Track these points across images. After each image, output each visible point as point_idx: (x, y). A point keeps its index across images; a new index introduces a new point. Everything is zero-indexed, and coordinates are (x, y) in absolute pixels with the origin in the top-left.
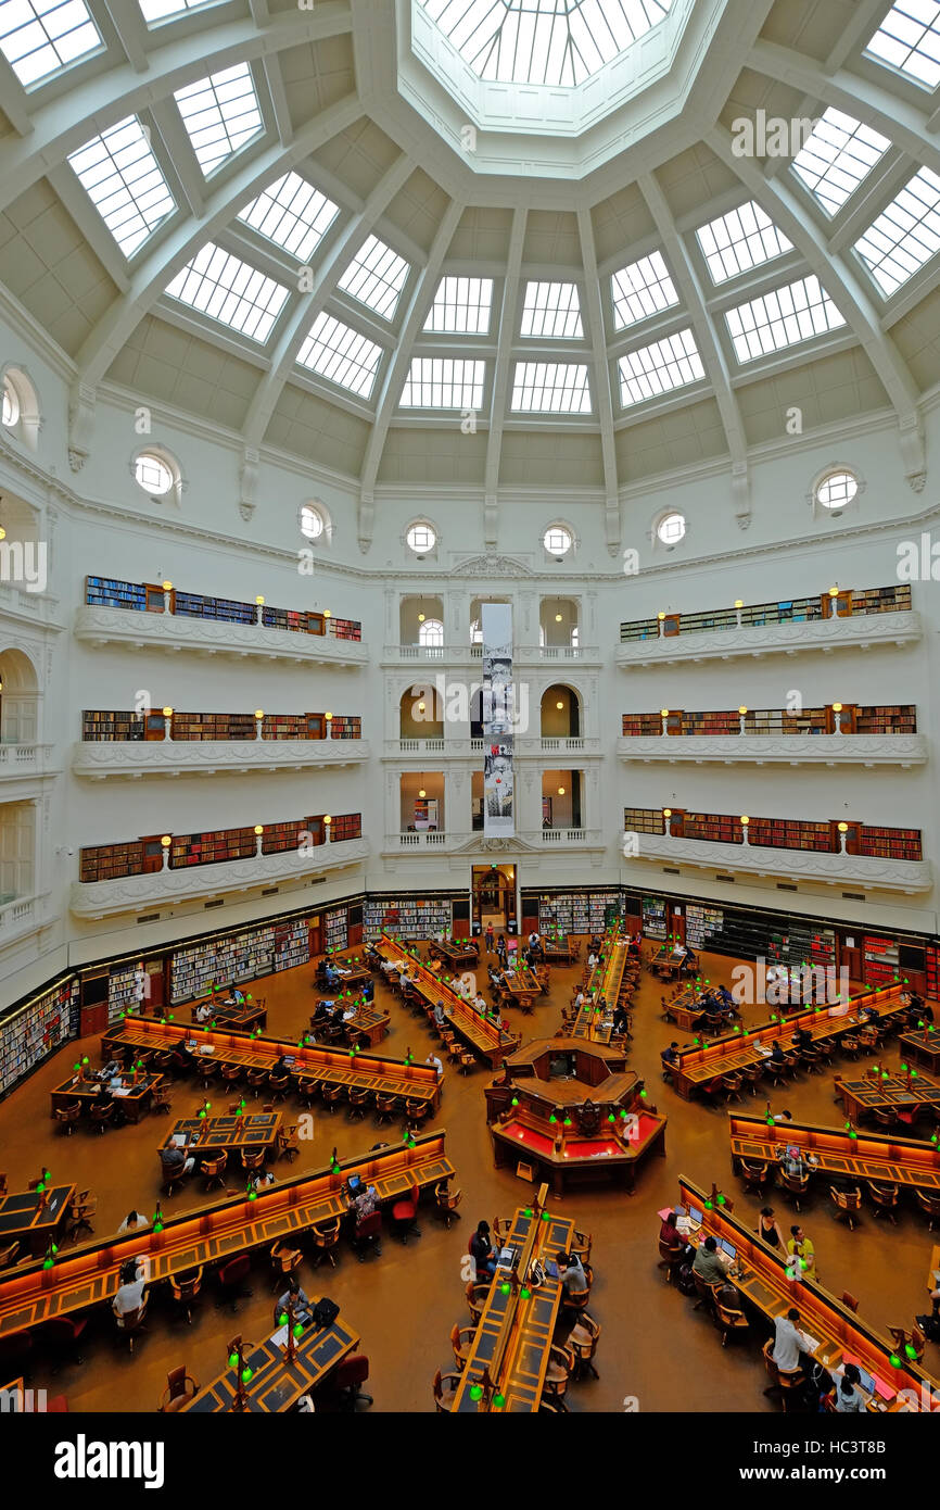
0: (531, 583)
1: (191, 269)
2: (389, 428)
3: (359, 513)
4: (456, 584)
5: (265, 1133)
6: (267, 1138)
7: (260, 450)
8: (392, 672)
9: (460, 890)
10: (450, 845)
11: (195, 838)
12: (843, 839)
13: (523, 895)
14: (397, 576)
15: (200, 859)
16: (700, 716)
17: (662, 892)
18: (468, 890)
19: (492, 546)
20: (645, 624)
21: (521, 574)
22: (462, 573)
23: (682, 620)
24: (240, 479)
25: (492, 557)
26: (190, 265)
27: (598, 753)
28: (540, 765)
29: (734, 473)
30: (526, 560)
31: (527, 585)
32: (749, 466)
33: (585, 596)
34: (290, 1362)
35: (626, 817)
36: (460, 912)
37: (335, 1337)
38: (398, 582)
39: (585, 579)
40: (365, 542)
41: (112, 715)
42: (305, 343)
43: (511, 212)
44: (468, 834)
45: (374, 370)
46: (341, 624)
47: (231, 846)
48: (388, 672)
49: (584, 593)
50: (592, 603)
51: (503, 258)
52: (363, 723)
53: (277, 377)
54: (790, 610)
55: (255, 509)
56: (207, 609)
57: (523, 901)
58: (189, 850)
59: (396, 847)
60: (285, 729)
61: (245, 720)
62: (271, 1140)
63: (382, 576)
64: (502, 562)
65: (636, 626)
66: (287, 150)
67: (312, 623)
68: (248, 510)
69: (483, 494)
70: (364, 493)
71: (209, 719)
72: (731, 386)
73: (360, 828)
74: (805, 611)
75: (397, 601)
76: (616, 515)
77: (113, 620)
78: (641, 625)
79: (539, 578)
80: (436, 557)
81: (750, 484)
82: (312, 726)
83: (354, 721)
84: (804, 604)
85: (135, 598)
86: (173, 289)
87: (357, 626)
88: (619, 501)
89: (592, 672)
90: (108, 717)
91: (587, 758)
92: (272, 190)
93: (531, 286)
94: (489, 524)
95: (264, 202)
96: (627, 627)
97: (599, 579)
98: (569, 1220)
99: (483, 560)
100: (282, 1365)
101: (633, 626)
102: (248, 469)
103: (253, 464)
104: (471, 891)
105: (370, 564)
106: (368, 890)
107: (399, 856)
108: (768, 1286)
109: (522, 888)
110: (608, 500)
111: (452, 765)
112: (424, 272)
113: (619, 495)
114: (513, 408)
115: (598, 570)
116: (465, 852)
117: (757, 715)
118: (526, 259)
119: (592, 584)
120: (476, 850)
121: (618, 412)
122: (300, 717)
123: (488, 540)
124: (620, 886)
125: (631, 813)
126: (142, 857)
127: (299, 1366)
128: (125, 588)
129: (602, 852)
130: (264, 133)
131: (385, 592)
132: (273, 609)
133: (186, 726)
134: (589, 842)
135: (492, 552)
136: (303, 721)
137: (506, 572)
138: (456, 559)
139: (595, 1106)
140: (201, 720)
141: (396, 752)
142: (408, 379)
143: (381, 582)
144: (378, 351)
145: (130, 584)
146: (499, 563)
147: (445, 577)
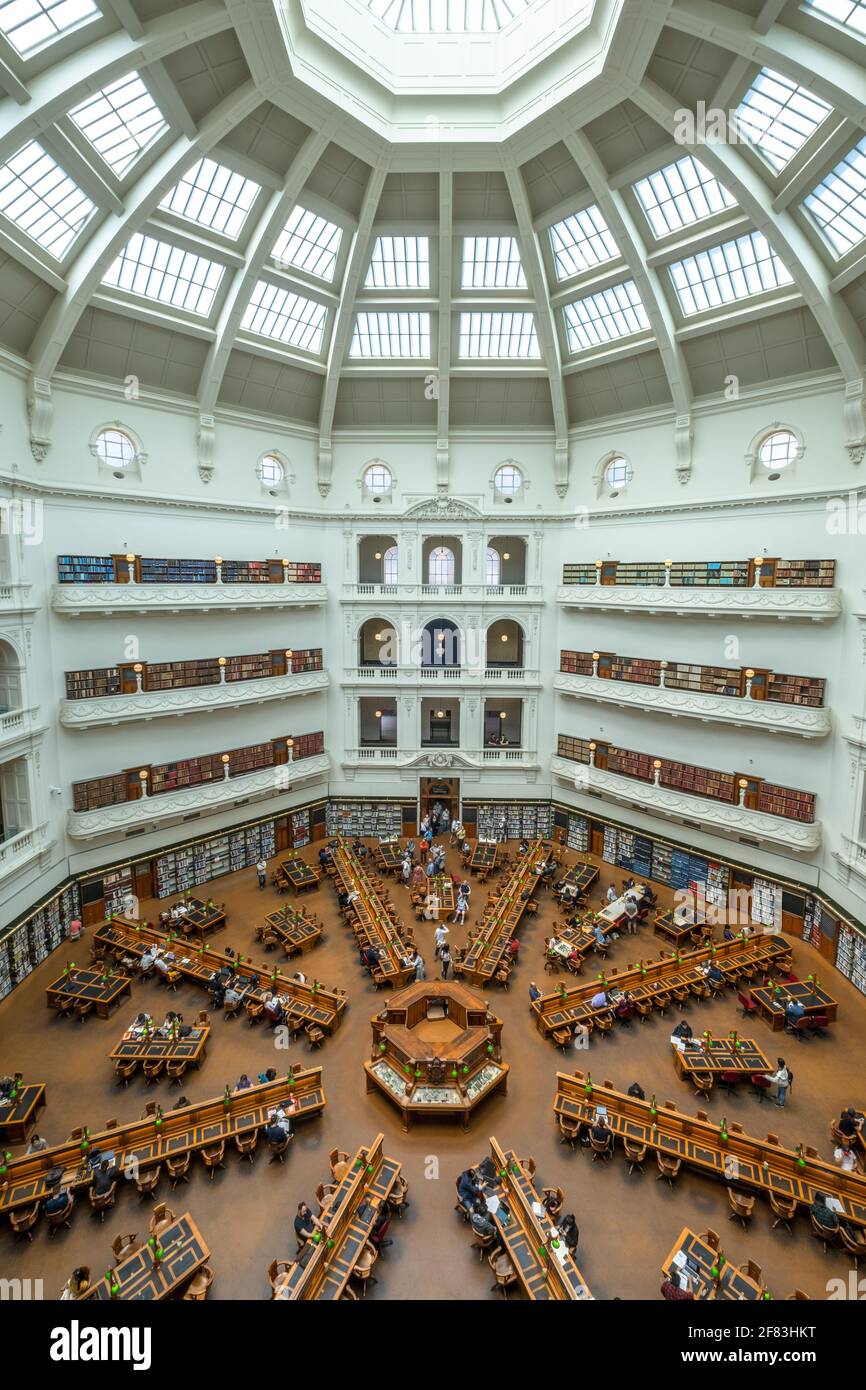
0: (480, 524)
1: (124, 258)
2: (340, 379)
3: (318, 459)
4: (410, 527)
5: (192, 1047)
6: (192, 1054)
7: (215, 414)
8: (350, 608)
9: (409, 798)
10: (403, 761)
11: (172, 767)
12: (742, 793)
13: (464, 805)
14: (355, 519)
15: (176, 783)
16: (629, 661)
17: (585, 812)
18: (416, 799)
19: (443, 489)
20: (586, 568)
21: (470, 516)
22: (415, 516)
23: (619, 567)
24: (198, 444)
25: (443, 500)
26: (122, 254)
27: (538, 684)
28: (483, 693)
29: (678, 426)
30: (476, 502)
31: (477, 527)
32: (693, 419)
33: (531, 537)
34: (155, 1271)
35: (559, 742)
36: (409, 816)
37: (193, 1252)
38: (355, 524)
39: (532, 520)
40: (324, 487)
41: (90, 674)
42: (247, 311)
43: (436, 176)
44: (417, 751)
45: (321, 326)
46: (302, 567)
47: (203, 771)
48: (346, 608)
49: (531, 533)
50: (538, 544)
51: (434, 216)
52: (324, 654)
53: (221, 348)
54: (718, 571)
55: (213, 471)
56: (171, 571)
57: (463, 810)
58: (166, 777)
59: (355, 760)
60: (250, 667)
61: (212, 664)
62: (195, 1056)
63: (340, 519)
64: (452, 504)
65: (577, 568)
66: (193, 143)
67: (272, 571)
68: (206, 472)
69: (436, 437)
70: (321, 440)
71: (180, 667)
72: (676, 339)
73: (323, 744)
74: (732, 574)
75: (354, 542)
76: (565, 456)
77: (82, 596)
78: (582, 568)
79: (488, 520)
80: (390, 497)
81: (692, 438)
82: (274, 664)
83: (316, 653)
84: (731, 566)
85: (103, 570)
86: (109, 279)
87: (317, 567)
88: (569, 442)
89: (534, 609)
90: (87, 675)
91: (527, 689)
92: (190, 176)
93: (469, 242)
94: (444, 468)
95: (183, 188)
96: (570, 568)
97: (547, 520)
98: (397, 1163)
99: (433, 503)
100: (150, 1272)
101: (574, 568)
102: (204, 434)
103: (209, 429)
104: (419, 799)
105: (331, 506)
106: (330, 795)
107: (356, 768)
108: (532, 1250)
109: (464, 799)
110: (558, 441)
111: (403, 692)
112: (356, 235)
113: (569, 436)
114: (461, 354)
115: (547, 511)
116: (413, 767)
117: (679, 668)
118: (458, 217)
119: (539, 525)
120: (424, 765)
121: (567, 358)
122: (264, 655)
123: (440, 483)
124: (551, 800)
125: (564, 739)
126: (126, 786)
127: (161, 1275)
128: (94, 562)
129: (536, 771)
130: (168, 128)
131: (344, 534)
132: (234, 562)
133: (156, 677)
134: (526, 762)
135: (443, 495)
136: (267, 658)
137: (456, 514)
138: (409, 502)
139: (442, 1063)
140: (172, 668)
141: (355, 679)
142: (356, 331)
143: (340, 524)
144: (322, 309)
145: (98, 558)
146: (450, 506)
147: (398, 519)
